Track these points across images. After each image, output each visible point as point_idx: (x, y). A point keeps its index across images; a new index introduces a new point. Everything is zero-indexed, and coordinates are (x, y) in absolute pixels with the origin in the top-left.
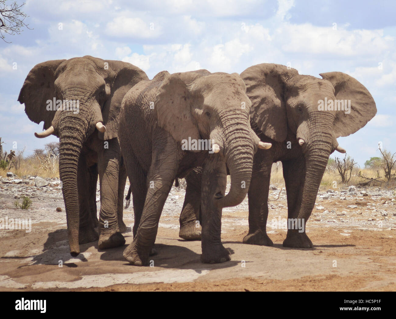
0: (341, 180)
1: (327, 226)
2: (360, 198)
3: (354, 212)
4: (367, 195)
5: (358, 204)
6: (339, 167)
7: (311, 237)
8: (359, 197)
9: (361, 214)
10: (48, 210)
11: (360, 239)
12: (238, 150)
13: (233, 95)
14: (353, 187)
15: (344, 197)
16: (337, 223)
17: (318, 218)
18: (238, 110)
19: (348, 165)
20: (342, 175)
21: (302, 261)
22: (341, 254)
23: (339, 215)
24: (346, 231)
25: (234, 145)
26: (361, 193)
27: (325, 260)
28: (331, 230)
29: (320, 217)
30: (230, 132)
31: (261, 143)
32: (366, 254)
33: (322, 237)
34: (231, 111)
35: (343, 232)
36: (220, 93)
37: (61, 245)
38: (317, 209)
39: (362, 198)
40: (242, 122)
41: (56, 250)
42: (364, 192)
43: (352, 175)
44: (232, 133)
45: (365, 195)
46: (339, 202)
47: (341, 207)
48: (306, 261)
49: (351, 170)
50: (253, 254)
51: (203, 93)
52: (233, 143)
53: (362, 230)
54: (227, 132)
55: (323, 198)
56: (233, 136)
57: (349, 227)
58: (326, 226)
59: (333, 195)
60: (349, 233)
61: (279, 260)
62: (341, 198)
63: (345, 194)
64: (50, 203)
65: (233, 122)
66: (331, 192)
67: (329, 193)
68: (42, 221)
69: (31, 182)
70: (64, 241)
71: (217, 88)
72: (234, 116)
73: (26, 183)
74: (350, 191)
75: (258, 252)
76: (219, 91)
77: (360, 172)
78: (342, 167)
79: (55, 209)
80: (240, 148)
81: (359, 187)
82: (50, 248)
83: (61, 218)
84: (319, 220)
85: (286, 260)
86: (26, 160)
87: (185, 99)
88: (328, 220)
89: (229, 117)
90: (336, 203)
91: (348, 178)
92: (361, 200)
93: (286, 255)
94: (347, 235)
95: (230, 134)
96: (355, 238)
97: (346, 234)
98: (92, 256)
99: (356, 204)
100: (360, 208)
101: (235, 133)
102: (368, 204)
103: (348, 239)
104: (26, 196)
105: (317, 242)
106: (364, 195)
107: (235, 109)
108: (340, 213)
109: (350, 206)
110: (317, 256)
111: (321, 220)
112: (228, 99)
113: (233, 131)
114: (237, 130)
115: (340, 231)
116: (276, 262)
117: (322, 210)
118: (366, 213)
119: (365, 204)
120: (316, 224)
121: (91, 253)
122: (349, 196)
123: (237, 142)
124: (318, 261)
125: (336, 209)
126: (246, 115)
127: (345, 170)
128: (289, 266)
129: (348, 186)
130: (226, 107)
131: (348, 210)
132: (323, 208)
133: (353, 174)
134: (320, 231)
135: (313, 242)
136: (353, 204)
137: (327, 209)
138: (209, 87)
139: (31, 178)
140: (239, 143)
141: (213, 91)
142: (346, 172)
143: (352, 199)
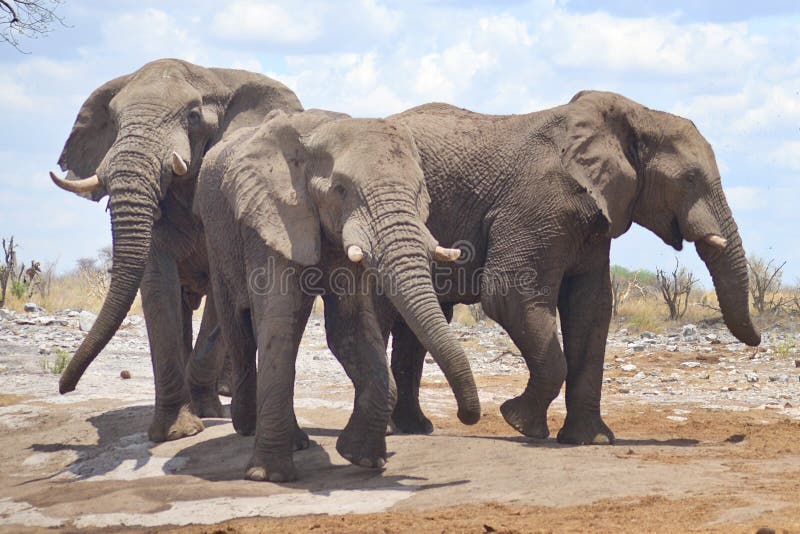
0: (669, 314)
1: (643, 403)
2: (705, 347)
3: (694, 375)
4: (719, 342)
5: (701, 359)
6: (665, 287)
7: (613, 424)
8: (702, 346)
9: (708, 378)
10: (105, 376)
11: (706, 427)
12: (402, 263)
13: (389, 155)
14: (691, 326)
15: (675, 347)
16: (661, 397)
17: (624, 387)
18: (399, 184)
19: (681, 283)
20: (671, 304)
21: (594, 470)
22: (670, 455)
23: (666, 381)
24: (678, 412)
25: (395, 254)
26: (708, 339)
27: (639, 467)
28: (649, 410)
29: (629, 385)
30: (386, 228)
31: (440, 250)
32: (718, 457)
33: (632, 423)
34: (385, 184)
35: (672, 414)
36: (367, 151)
37: (130, 442)
38: (623, 370)
39: (710, 349)
40: (406, 209)
41: (120, 452)
42: (712, 336)
43: (689, 304)
44: (389, 230)
45: (715, 342)
46: (666, 356)
47: (670, 366)
48: (602, 471)
49: (688, 293)
50: (500, 458)
51: (333, 151)
52: (392, 250)
53: (709, 410)
54: (379, 228)
55: (635, 348)
56: (392, 237)
57: (685, 404)
58: (640, 402)
59: (653, 343)
60: (684, 415)
61: (551, 468)
62: (669, 347)
63: (676, 340)
64: (108, 362)
65: (389, 208)
66: (649, 337)
67: (647, 339)
68: (93, 397)
69: (71, 322)
70: (135, 435)
71: (360, 140)
72: (392, 196)
73: (62, 324)
74: (686, 334)
75: (510, 454)
76: (362, 147)
77: (705, 298)
78: (670, 289)
79: (119, 374)
80: (405, 259)
81: (703, 327)
82: (109, 448)
83: (129, 391)
84: (626, 392)
85: (564, 469)
86: (61, 280)
87: (297, 164)
88: (644, 390)
89: (383, 197)
90: (660, 358)
91: (681, 310)
92: (707, 352)
93: (564, 458)
94: (680, 419)
95: (385, 232)
96: (695, 424)
97: (678, 418)
98: (191, 465)
99: (698, 359)
100: (706, 367)
101: (394, 231)
102: (721, 359)
103: (682, 427)
104: (61, 349)
105: (623, 432)
106: (713, 343)
107: (394, 183)
108: (667, 378)
109: (687, 363)
110: (623, 461)
111: (631, 391)
112: (379, 161)
113: (390, 227)
114: (398, 224)
115: (668, 411)
116: (545, 472)
117: (633, 371)
118: (717, 377)
119: (715, 360)
120: (620, 399)
121: (188, 459)
122: (683, 345)
123: (400, 248)
124: (625, 470)
125: (659, 369)
126: (413, 196)
127: (676, 295)
128: (570, 479)
129: (681, 326)
130: (376, 176)
131: (684, 372)
132: (634, 367)
133: (692, 302)
134: (627, 412)
135: (615, 434)
136: (691, 359)
137: (642, 369)
138: (344, 138)
139: (72, 313)
140: (404, 251)
141: (352, 147)
142: (678, 298)
143: (689, 349)
